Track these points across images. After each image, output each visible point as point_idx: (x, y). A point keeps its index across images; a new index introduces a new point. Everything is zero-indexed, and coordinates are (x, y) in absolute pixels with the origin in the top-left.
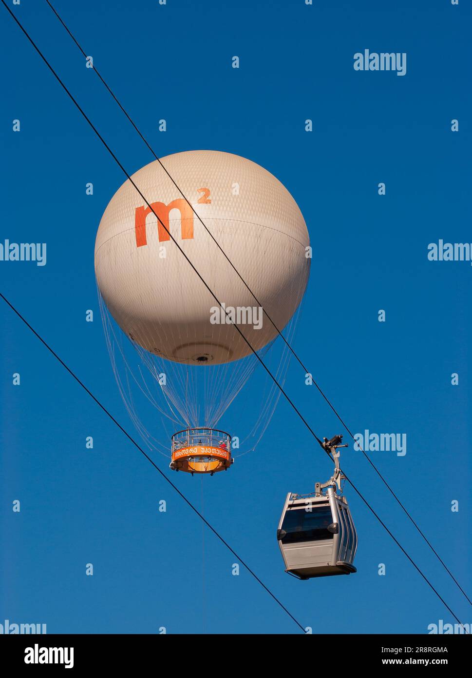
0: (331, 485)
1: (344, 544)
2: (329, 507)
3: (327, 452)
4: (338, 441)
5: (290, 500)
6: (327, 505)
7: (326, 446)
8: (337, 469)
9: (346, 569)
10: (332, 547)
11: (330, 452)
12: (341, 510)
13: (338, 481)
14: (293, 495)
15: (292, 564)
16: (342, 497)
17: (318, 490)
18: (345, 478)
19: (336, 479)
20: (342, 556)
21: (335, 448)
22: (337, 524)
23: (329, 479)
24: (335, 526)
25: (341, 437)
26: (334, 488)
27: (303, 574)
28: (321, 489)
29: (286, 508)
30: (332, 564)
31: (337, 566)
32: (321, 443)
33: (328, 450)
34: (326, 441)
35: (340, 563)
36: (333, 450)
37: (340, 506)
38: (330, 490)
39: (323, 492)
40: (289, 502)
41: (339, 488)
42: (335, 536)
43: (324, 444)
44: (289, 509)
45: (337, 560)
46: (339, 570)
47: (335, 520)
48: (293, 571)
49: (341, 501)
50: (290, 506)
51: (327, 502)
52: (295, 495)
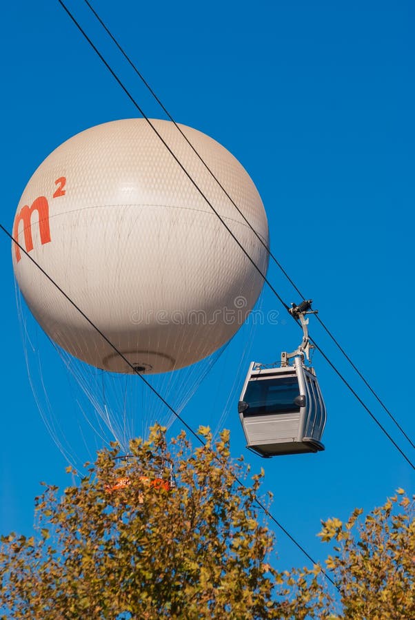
0: (298, 355)
1: (312, 419)
2: (296, 378)
3: (295, 318)
4: (307, 307)
5: (253, 369)
6: (294, 375)
7: (294, 312)
8: (305, 337)
9: (313, 447)
10: (298, 422)
11: (298, 318)
12: (309, 382)
13: (307, 350)
14: (256, 364)
15: (254, 439)
16: (311, 368)
17: (284, 360)
18: (315, 346)
19: (305, 348)
20: (309, 432)
21: (304, 315)
22: (304, 396)
23: (297, 349)
24: (302, 399)
25: (311, 302)
26: (302, 357)
27: (266, 452)
28: (288, 359)
29: (248, 379)
30: (298, 440)
31: (303, 442)
32: (288, 308)
33: (295, 316)
34: (294, 306)
35: (307, 439)
36: (301, 316)
37: (308, 378)
38: (297, 360)
39: (290, 362)
40: (251, 372)
41: (308, 358)
42: (302, 409)
43: (291, 309)
44: (252, 380)
45: (304, 436)
46: (306, 447)
47: (302, 392)
48: (255, 448)
49: (310, 372)
50: (253, 376)
51: (294, 372)
52: (259, 364)
